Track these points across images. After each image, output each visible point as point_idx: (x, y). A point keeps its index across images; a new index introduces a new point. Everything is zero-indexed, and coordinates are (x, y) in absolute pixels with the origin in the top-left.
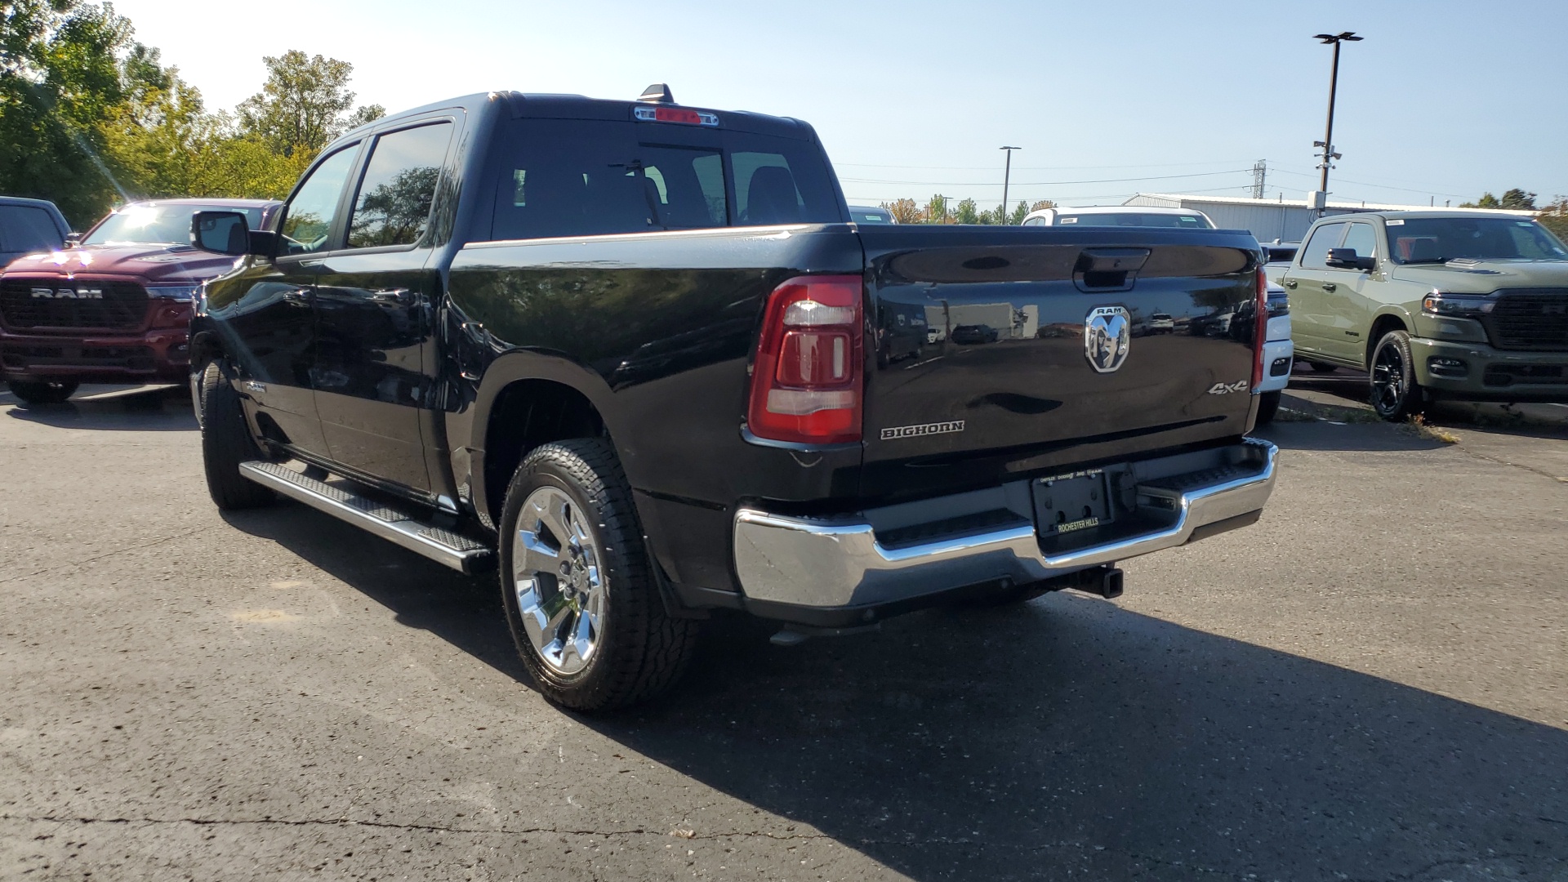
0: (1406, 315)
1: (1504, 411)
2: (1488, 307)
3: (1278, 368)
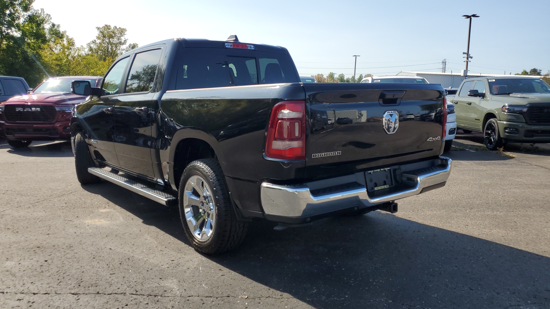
0: (496, 113)
1: (531, 146)
2: (525, 110)
3: (451, 132)
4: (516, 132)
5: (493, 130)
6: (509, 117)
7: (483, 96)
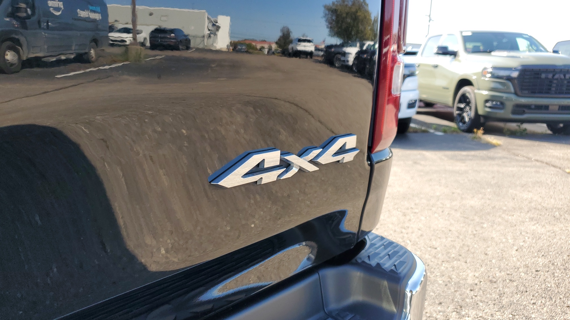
0: (473, 78)
1: (517, 128)
2: (515, 74)
3: (411, 105)
4: (501, 106)
5: (468, 103)
6: (493, 85)
7: (454, 54)
